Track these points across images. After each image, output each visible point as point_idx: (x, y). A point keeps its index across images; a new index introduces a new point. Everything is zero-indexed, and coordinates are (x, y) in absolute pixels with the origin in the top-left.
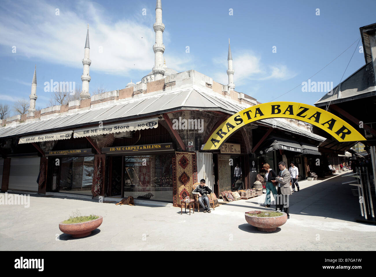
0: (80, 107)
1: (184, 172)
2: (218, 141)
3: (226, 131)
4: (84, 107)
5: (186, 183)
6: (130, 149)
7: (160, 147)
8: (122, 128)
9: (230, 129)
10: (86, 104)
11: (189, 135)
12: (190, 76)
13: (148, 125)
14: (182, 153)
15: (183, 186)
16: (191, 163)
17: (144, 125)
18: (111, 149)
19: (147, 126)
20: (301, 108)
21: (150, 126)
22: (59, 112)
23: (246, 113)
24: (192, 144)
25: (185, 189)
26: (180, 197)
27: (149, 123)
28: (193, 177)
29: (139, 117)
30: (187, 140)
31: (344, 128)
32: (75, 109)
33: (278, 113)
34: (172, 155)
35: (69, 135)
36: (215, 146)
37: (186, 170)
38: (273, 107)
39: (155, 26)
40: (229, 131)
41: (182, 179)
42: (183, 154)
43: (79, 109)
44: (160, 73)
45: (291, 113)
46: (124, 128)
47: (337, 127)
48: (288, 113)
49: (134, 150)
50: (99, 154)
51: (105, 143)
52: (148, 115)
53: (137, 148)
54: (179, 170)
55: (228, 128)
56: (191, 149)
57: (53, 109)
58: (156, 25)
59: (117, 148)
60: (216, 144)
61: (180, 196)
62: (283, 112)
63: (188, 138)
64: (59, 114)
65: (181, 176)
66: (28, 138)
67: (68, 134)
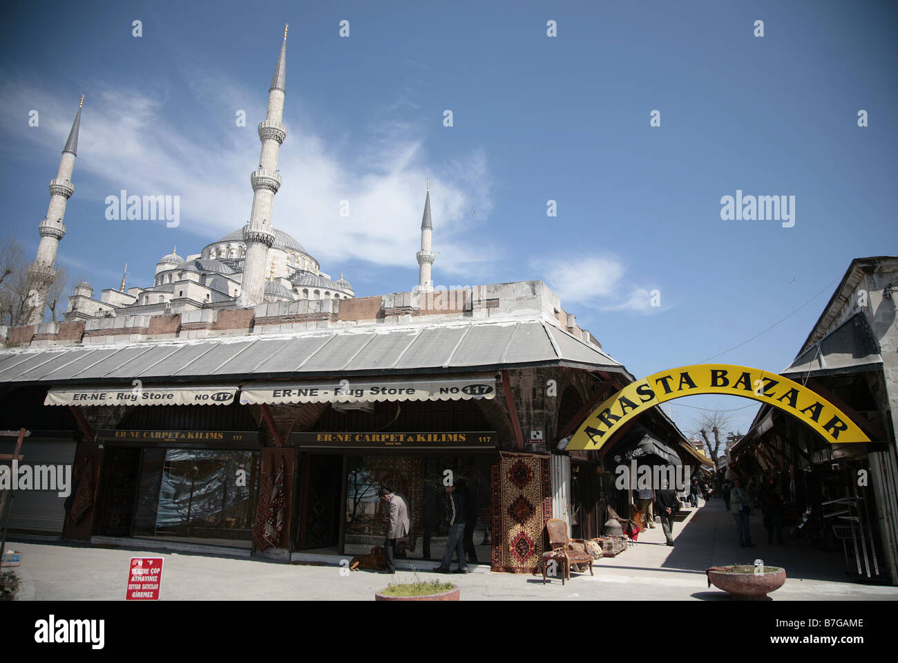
0: (215, 326)
1: (521, 496)
2: (602, 433)
3: (618, 412)
4: (230, 328)
5: (526, 520)
6: (378, 440)
7: (464, 439)
8: (395, 393)
9: (628, 409)
10: (236, 322)
11: (532, 417)
12: (534, 294)
13: (469, 392)
14: (516, 454)
15: (518, 526)
16: (538, 476)
17: (458, 390)
18: (319, 436)
19: (467, 393)
20: (765, 379)
21: (474, 393)
22: (145, 331)
23: (660, 381)
24: (540, 437)
25: (523, 533)
26: (513, 550)
27: (472, 387)
28: (544, 507)
29: (447, 372)
30: (528, 427)
31: (836, 419)
32: (203, 330)
33: (723, 385)
34: (494, 459)
35: (225, 397)
36: (595, 443)
37: (525, 492)
38: (714, 373)
39: (263, 128)
40: (625, 413)
41: (517, 511)
42: (520, 456)
43: (213, 332)
44: (261, 241)
45: (748, 387)
46: (400, 393)
47: (825, 417)
48: (742, 386)
49: (389, 444)
50: (275, 446)
51: (294, 421)
52: (471, 370)
53: (398, 438)
54: (510, 492)
55: (623, 407)
56: (537, 447)
57: (127, 323)
58: (267, 126)
59: (339, 436)
60: (596, 438)
61: (511, 548)
62: (732, 383)
63: (529, 423)
64: (146, 337)
65: (515, 505)
66: (80, 392)
67: (224, 393)
